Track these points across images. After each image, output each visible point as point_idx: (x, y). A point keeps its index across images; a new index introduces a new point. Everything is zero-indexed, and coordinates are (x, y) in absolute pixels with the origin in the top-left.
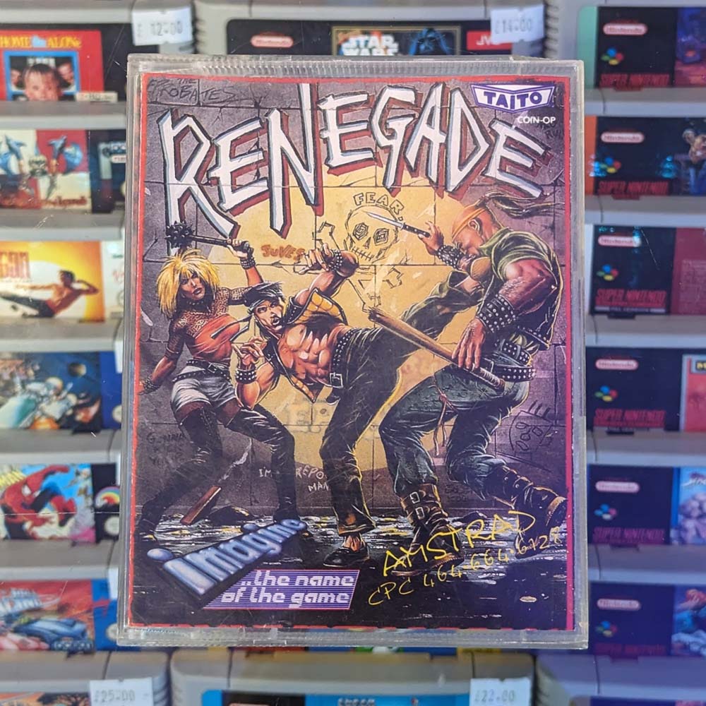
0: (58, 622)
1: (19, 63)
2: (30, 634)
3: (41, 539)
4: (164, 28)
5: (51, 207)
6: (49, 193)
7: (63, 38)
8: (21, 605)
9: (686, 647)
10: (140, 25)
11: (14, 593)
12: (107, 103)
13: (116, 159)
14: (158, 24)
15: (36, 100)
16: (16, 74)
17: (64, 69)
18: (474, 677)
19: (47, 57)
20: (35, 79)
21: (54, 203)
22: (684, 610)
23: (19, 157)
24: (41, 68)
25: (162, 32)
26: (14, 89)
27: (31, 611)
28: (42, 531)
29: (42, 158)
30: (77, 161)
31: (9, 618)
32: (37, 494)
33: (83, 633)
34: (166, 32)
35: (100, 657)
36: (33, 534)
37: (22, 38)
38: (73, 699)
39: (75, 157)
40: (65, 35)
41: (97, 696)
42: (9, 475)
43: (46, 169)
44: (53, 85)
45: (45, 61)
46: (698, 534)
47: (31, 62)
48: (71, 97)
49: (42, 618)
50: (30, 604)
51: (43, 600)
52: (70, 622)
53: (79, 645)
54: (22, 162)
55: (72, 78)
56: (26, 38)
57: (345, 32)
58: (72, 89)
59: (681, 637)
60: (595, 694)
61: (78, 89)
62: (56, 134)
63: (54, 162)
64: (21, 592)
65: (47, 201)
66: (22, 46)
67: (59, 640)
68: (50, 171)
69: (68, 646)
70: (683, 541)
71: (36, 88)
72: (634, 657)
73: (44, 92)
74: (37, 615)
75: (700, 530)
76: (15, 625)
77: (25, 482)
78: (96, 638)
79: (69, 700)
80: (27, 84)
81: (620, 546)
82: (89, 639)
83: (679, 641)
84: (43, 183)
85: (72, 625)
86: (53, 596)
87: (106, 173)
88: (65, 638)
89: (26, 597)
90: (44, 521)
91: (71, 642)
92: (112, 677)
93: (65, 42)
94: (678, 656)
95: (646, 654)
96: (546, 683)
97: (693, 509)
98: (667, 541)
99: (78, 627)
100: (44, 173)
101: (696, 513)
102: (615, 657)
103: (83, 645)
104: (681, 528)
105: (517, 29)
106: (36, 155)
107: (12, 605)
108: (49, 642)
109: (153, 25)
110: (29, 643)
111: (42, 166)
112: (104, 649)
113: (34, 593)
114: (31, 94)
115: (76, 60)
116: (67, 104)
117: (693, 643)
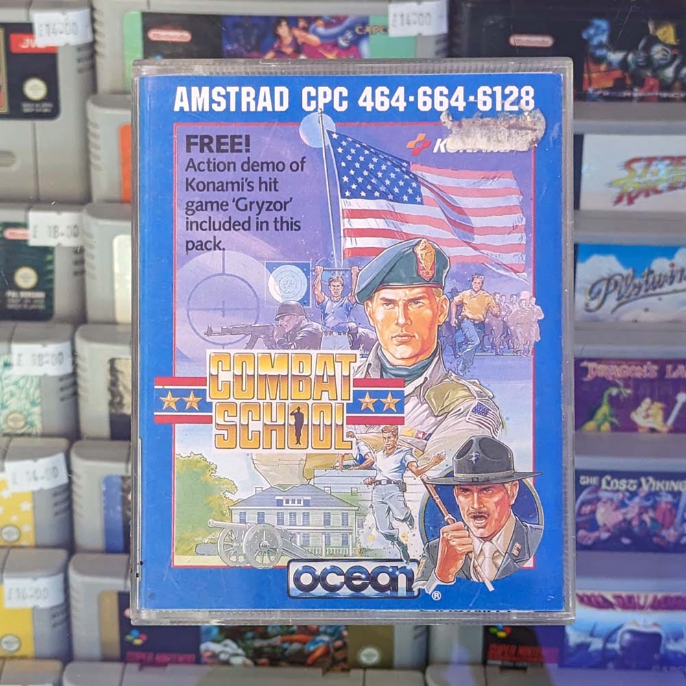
9: (215, 656)
59: (208, 646)
72: (164, 664)
83: (207, 650)
94: (206, 663)
95: (177, 662)
102: (143, 664)
105: (61, 33)
117: (221, 652)
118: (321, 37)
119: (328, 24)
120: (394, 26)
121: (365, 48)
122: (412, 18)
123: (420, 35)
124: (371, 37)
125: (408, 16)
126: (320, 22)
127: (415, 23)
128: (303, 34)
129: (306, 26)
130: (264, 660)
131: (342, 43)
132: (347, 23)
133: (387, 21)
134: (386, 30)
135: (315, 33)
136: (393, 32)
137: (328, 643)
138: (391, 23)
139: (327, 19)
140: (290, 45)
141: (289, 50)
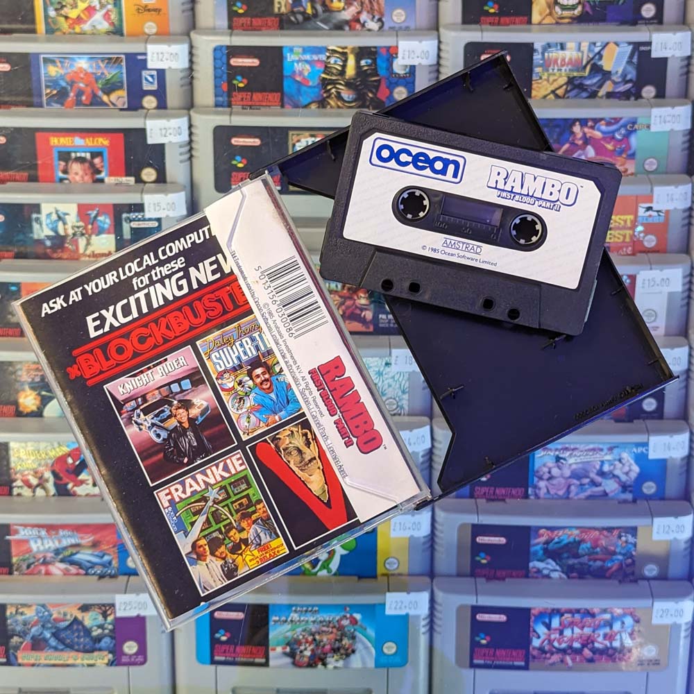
0: (92, 555)
1: (65, 156)
2: (72, 563)
3: (79, 496)
4: (169, 132)
5: (87, 258)
6: (86, 250)
7: (96, 139)
8: (65, 543)
9: (539, 571)
10: (151, 130)
11: (61, 533)
12: (127, 185)
13: (134, 225)
14: (165, 128)
15: (76, 182)
16: (63, 163)
17: (97, 161)
18: (389, 591)
19: (85, 152)
20: (76, 167)
21: (89, 256)
22: (537, 544)
23: (65, 224)
24: (81, 160)
25: (167, 135)
26: (61, 175)
27: (73, 546)
28: (80, 490)
29: (81, 224)
30: (106, 226)
31: (57, 552)
32: (77, 463)
33: (110, 563)
34: (170, 134)
35: (123, 579)
36: (74, 492)
37: (67, 139)
38: (103, 608)
39: (105, 223)
40: (98, 137)
41: (120, 606)
42: (58, 450)
43: (84, 232)
44: (89, 172)
45: (83, 155)
46: (548, 491)
47: (73, 155)
48: (102, 181)
49: (82, 551)
50: (73, 541)
51: (82, 538)
52: (101, 554)
53: (107, 571)
54: (66, 227)
55: (102, 167)
56: (70, 139)
57: (298, 135)
58: (102, 175)
59: (535, 564)
60: (474, 603)
61: (106, 175)
62: (92, 207)
63: (90, 227)
64: (66, 532)
65: (84, 255)
66: (67, 144)
67: (91, 567)
68: (87, 233)
69: (99, 572)
70: (537, 497)
71: (77, 174)
72: (503, 579)
73: (82, 177)
74: (77, 549)
75: (550, 489)
76: (61, 556)
77: (69, 455)
78: (119, 566)
79: (100, 608)
80: (70, 171)
81: (493, 500)
82: (114, 567)
83: (534, 567)
84: (82, 242)
85: (102, 557)
86: (89, 535)
87: (127, 235)
88: (97, 566)
89: (69, 536)
90: (82, 482)
91: (101, 569)
92: (131, 592)
93: (97, 141)
94: (533, 577)
95: (512, 576)
96: (440, 595)
97: (544, 473)
98: (526, 496)
99: (106, 558)
100: (83, 235)
101: (546, 476)
102: (489, 578)
103: (109, 571)
104: (535, 487)
106: (77, 222)
107: (60, 542)
108: (86, 569)
109: (161, 129)
110: (71, 570)
111: (81, 229)
112: (125, 574)
113: (75, 533)
114: (74, 178)
115: (106, 155)
116: (99, 185)
117: (544, 568)
118: (603, 133)
119: (609, 124)
120: (654, 124)
121: (633, 140)
122: (668, 119)
123: (672, 130)
124: (638, 132)
125: (665, 117)
126: (603, 122)
127: (669, 122)
128: (591, 130)
129: (593, 125)
130: (574, 574)
131: (618, 136)
132: (622, 122)
133: (650, 120)
134: (648, 127)
135: (599, 130)
136: (653, 129)
137: (622, 560)
138: (652, 122)
139: (608, 119)
140: (581, 139)
141: (580, 142)
